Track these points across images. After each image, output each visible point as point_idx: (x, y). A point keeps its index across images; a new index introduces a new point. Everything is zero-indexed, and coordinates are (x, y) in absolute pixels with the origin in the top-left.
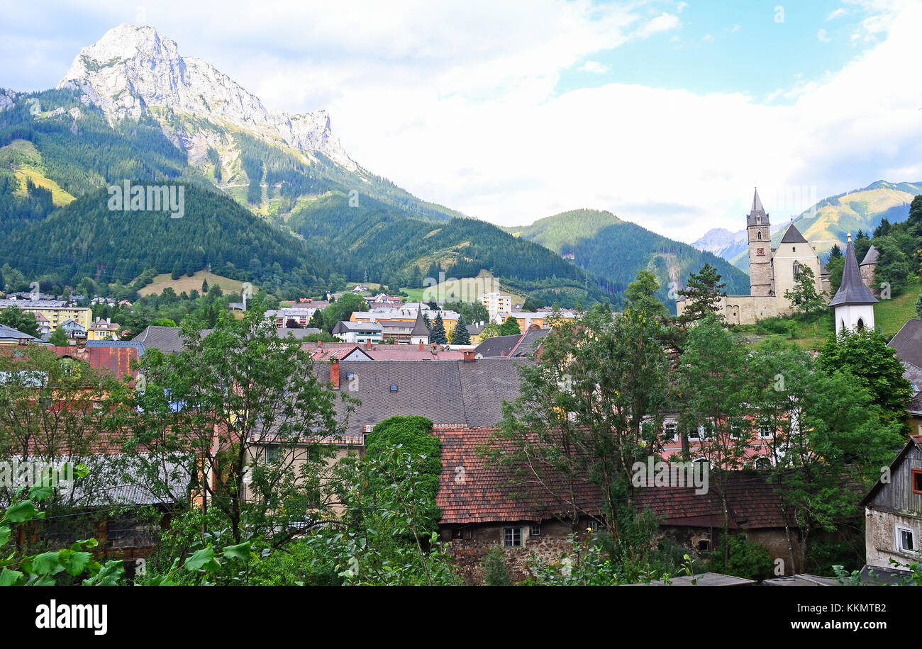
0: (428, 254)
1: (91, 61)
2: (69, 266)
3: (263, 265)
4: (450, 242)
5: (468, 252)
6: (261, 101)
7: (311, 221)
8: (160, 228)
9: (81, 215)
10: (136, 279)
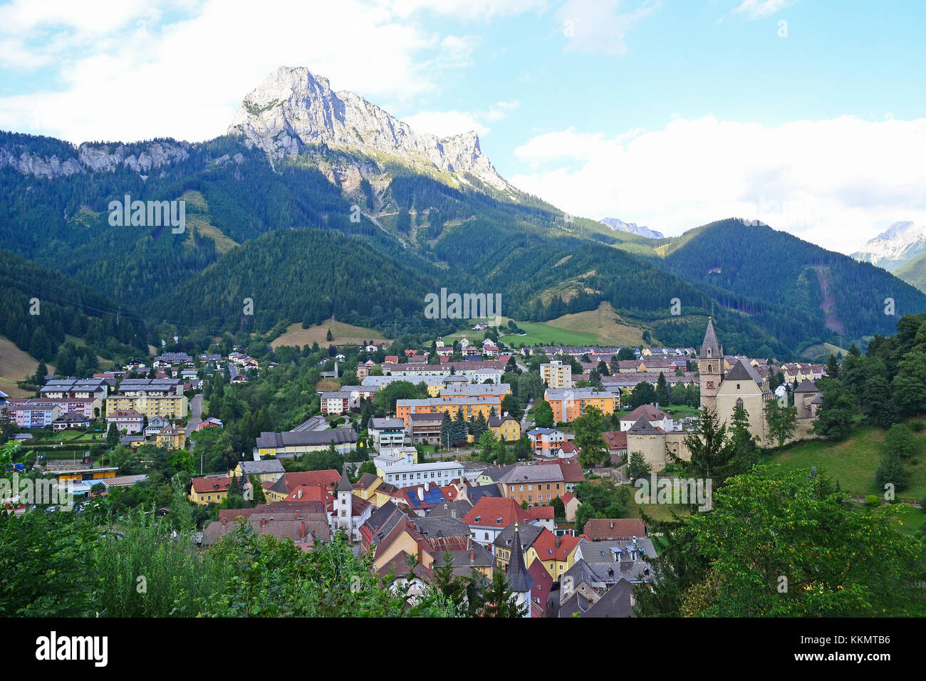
0: (554, 285)
1: (252, 105)
2: (217, 318)
3: (385, 311)
4: (577, 271)
5: (591, 282)
6: (411, 127)
7: (455, 247)
8: (295, 279)
9: (230, 268)
10: (273, 329)
